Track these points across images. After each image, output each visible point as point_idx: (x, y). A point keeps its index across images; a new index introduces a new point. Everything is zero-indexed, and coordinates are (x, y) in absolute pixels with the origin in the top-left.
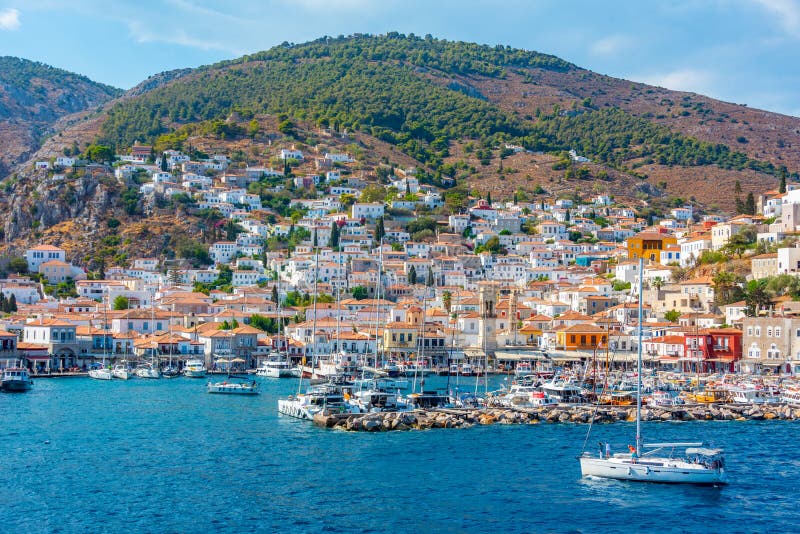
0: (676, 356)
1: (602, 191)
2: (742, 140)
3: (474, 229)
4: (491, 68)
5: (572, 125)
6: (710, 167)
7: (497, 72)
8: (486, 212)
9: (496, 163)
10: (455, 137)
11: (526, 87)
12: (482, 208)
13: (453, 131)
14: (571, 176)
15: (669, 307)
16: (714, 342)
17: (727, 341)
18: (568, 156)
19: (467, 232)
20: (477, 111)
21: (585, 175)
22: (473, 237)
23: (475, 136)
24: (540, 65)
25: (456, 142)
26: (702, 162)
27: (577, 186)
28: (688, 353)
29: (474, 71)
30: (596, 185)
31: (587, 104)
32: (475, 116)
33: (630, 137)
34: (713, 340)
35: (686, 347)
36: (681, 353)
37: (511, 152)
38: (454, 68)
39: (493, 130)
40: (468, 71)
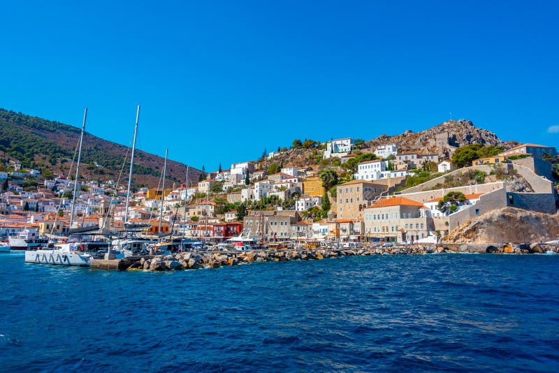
0: (209, 236)
1: (110, 179)
2: (157, 168)
3: (58, 188)
4: (51, 128)
5: (89, 155)
6: (149, 175)
7: (55, 131)
8: (63, 180)
9: (59, 164)
10: (37, 153)
11: (68, 138)
12: (61, 178)
13: (36, 150)
14: (96, 172)
15: (192, 215)
16: (228, 229)
17: (235, 228)
18: (93, 164)
19: (54, 189)
20: (47, 143)
21: (102, 172)
22: (57, 191)
23: (47, 153)
24: (73, 131)
25: (37, 155)
26: (145, 173)
27: (99, 176)
28: (216, 234)
29: (44, 129)
30: (107, 177)
31: (95, 148)
32: (47, 145)
33: (114, 162)
34: (227, 228)
35: (214, 232)
36: (211, 235)
37: (66, 161)
38: (34, 126)
39: (55, 152)
40: (40, 128)
